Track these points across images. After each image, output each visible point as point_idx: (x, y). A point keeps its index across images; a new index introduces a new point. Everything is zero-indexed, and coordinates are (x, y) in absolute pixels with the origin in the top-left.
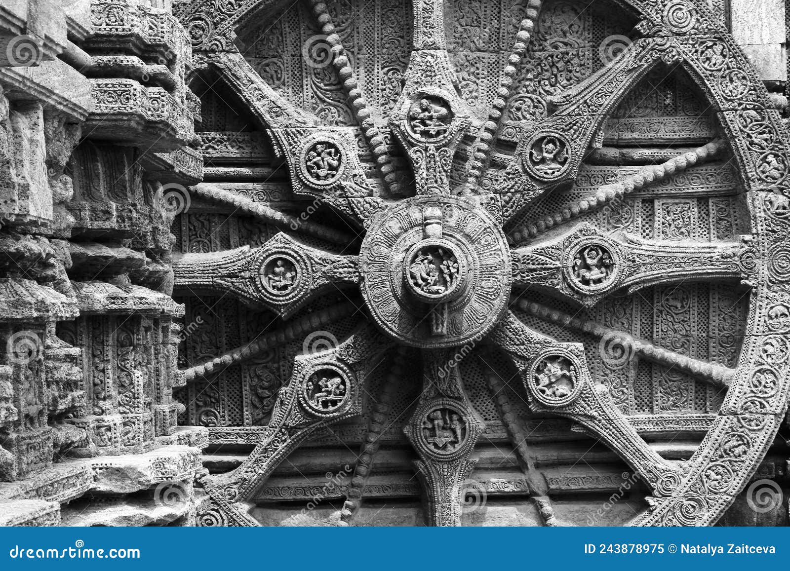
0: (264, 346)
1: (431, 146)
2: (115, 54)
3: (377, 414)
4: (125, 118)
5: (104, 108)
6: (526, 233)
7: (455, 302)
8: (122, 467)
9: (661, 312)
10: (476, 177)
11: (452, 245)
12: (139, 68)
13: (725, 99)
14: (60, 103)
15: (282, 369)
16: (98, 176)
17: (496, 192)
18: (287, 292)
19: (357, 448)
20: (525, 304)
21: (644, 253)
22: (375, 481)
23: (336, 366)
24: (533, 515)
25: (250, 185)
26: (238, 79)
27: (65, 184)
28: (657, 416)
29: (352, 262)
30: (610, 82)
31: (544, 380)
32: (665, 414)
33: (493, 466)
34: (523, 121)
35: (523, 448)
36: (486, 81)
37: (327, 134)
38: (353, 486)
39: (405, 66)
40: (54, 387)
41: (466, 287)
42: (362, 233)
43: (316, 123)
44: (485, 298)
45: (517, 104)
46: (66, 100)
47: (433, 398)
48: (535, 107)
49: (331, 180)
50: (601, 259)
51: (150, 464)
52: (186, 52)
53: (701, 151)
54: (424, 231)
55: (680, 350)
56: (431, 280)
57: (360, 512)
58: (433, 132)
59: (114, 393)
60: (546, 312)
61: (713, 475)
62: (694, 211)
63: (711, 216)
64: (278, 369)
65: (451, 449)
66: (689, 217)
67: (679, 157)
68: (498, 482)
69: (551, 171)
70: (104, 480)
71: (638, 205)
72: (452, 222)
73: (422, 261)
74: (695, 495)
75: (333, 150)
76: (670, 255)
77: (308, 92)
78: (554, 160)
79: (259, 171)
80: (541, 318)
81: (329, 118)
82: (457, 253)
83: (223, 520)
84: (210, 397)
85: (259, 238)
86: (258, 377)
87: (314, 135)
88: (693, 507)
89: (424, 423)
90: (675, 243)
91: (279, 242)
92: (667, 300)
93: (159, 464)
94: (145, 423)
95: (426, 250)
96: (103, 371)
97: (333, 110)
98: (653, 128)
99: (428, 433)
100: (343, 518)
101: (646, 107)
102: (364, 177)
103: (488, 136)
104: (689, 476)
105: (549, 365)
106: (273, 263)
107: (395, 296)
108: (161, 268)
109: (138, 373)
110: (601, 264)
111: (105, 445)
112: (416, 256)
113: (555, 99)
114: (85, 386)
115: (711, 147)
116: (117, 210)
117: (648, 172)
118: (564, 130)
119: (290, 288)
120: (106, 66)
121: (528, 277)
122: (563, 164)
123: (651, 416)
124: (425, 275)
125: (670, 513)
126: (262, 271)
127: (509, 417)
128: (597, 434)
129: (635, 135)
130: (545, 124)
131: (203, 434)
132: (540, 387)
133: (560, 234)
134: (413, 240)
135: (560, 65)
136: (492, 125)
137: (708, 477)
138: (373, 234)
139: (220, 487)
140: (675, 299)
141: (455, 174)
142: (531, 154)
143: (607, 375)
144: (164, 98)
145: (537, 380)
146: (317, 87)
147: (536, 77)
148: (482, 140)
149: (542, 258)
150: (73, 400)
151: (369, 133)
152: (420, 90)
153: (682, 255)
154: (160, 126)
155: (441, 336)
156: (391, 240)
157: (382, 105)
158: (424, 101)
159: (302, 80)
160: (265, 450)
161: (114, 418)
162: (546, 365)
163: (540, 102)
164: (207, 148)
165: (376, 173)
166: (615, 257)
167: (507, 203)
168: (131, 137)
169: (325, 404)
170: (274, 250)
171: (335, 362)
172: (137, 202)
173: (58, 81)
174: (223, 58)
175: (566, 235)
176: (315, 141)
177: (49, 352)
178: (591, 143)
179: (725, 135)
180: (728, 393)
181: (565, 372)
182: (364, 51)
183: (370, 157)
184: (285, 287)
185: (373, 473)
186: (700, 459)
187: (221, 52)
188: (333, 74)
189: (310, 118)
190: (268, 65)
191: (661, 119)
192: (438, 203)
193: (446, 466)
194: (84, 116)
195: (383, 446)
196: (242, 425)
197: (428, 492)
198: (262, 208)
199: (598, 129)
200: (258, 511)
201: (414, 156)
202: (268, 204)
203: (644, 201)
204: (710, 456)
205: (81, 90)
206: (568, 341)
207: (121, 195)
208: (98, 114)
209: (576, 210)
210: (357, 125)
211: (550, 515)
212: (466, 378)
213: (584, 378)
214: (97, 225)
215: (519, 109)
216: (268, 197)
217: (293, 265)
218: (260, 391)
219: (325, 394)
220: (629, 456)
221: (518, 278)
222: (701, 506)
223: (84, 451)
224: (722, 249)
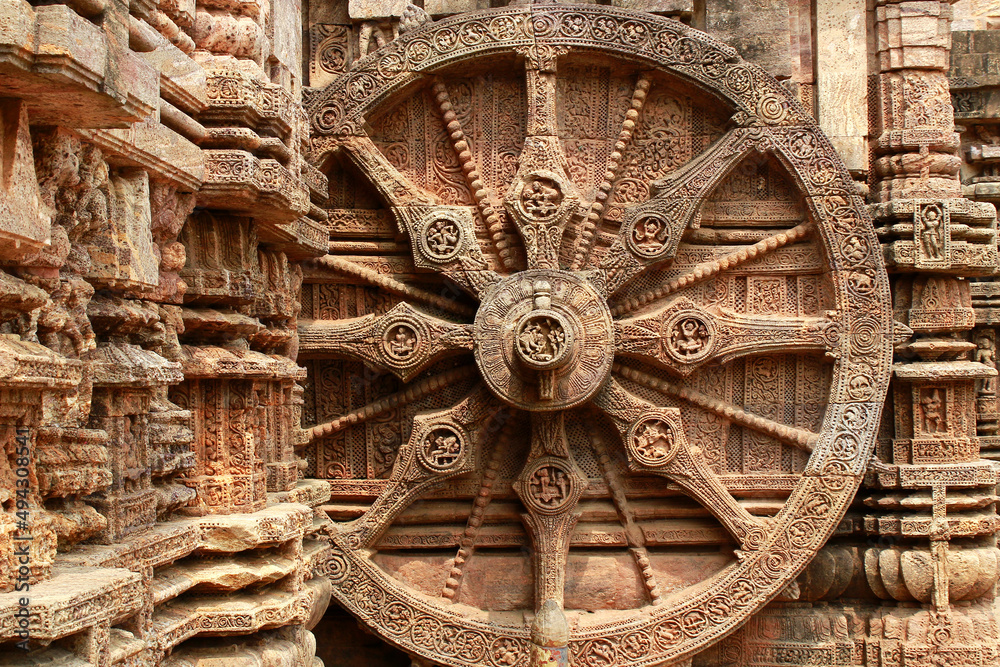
0: (386, 406)
1: (542, 225)
2: (230, 126)
3: (489, 471)
4: (237, 188)
5: (216, 178)
6: (628, 306)
7: (561, 369)
8: (229, 527)
9: (752, 380)
10: (584, 254)
11: (559, 316)
12: (252, 140)
13: (813, 185)
14: (169, 172)
15: (402, 427)
16: (213, 244)
17: (601, 267)
18: (408, 357)
19: (470, 501)
20: (626, 371)
21: (737, 325)
22: (487, 531)
23: (451, 426)
24: (631, 565)
25: (375, 259)
26: (366, 161)
27: (177, 251)
28: (747, 476)
29: (467, 331)
30: (708, 168)
31: (643, 442)
32: (754, 475)
33: (595, 519)
34: (628, 203)
35: (623, 504)
36: (593, 166)
37: (446, 212)
38: (466, 535)
39: (519, 153)
40: (160, 449)
41: (572, 355)
42: (476, 304)
43: (437, 202)
44: (589, 365)
45: (622, 187)
46: (176, 169)
47: (540, 457)
48: (639, 190)
49: (450, 255)
50: (698, 330)
51: (257, 524)
52: (302, 128)
53: (791, 233)
54: (534, 303)
55: (768, 416)
56: (539, 348)
57: (473, 559)
58: (544, 212)
59: (225, 454)
60: (646, 378)
61: (797, 532)
62: (783, 289)
63: (799, 292)
64: (399, 427)
65: (556, 504)
66: (779, 294)
67: (770, 238)
68: (598, 534)
69: (653, 249)
70: (211, 539)
71: (732, 282)
72: (560, 295)
73: (531, 330)
74: (780, 549)
75: (452, 227)
76: (761, 328)
77: (430, 174)
78: (655, 239)
79: (385, 246)
80: (641, 384)
81: (450, 198)
82: (564, 323)
83: (346, 565)
84: (337, 452)
85: (383, 307)
86: (381, 434)
87: (435, 213)
88: (778, 560)
89: (532, 480)
90: (765, 318)
91: (401, 311)
92: (758, 369)
93: (266, 524)
94: (256, 483)
95: (535, 321)
96: (215, 433)
97: (454, 190)
98: (747, 211)
99: (535, 489)
100: (456, 564)
101: (741, 192)
102: (480, 252)
103: (595, 216)
104: (775, 532)
105: (648, 428)
106: (396, 330)
107: (506, 362)
108: (284, 334)
109: (249, 435)
110: (697, 336)
111: (216, 505)
112: (525, 326)
113: (657, 183)
114: (197, 448)
115: (800, 229)
116: (231, 277)
117: (742, 251)
118: (665, 212)
119: (410, 353)
120: (220, 137)
121: (630, 346)
122: (663, 242)
123: (741, 476)
124: (533, 344)
125: (756, 566)
126: (385, 337)
127: (611, 475)
128: (691, 492)
129: (730, 217)
130: (648, 206)
131: (324, 488)
132: (639, 448)
133: (660, 307)
134: (524, 311)
135: (662, 152)
136: (598, 206)
137: (792, 533)
138: (487, 305)
139: (344, 535)
140: (765, 368)
141: (564, 251)
142: (634, 233)
143: (701, 438)
144: (277, 170)
145: (636, 441)
146: (439, 169)
147: (639, 163)
148: (590, 220)
149: (643, 329)
150: (182, 461)
151: (485, 212)
152: (533, 172)
153: (772, 328)
154: (272, 196)
155: (548, 400)
156: (503, 311)
157: (498, 186)
158: (536, 183)
159: (425, 162)
160: (386, 502)
161: (224, 479)
162: (645, 427)
163: (643, 186)
164: (337, 224)
165: (491, 249)
166: (711, 328)
167: (612, 278)
168: (246, 207)
169: (441, 461)
170: (396, 318)
171: (451, 422)
172: (250, 270)
173: (165, 149)
174: (353, 141)
175: (666, 308)
176: (435, 219)
177: (155, 415)
178: (689, 223)
179: (813, 218)
180: (812, 456)
181: (663, 434)
182: (482, 136)
183: (486, 233)
184: (406, 353)
185: (485, 524)
186: (785, 516)
187: (351, 136)
188: (454, 157)
189: (431, 198)
190: (394, 149)
191: (754, 203)
192: (547, 277)
193: (551, 520)
194: (197, 185)
195: (495, 500)
196: (366, 478)
197: (535, 543)
198: (386, 279)
199: (696, 211)
200: (379, 557)
201: (526, 233)
202: (392, 276)
203: (737, 278)
204: (794, 513)
205: (193, 160)
206: (666, 406)
207: (235, 263)
208: (211, 184)
209: (675, 285)
210: (475, 204)
211: (646, 566)
212: (571, 439)
213: (680, 440)
214: (211, 291)
215: (623, 192)
216: (391, 269)
217: (414, 332)
218: (382, 447)
219: (441, 451)
220: (720, 513)
221: (621, 347)
222: (785, 559)
223: (194, 510)
224: (809, 323)
